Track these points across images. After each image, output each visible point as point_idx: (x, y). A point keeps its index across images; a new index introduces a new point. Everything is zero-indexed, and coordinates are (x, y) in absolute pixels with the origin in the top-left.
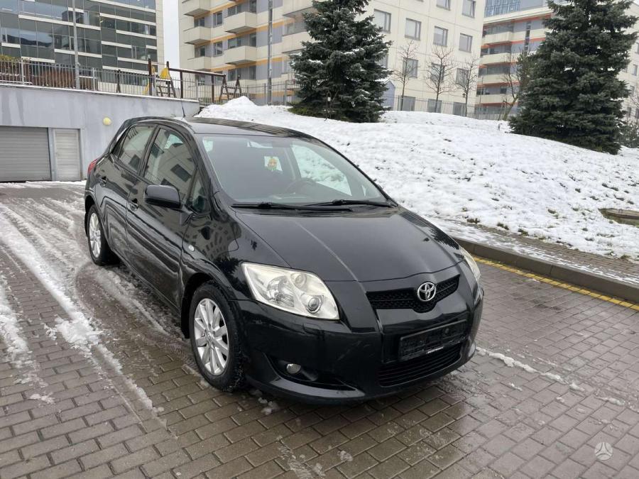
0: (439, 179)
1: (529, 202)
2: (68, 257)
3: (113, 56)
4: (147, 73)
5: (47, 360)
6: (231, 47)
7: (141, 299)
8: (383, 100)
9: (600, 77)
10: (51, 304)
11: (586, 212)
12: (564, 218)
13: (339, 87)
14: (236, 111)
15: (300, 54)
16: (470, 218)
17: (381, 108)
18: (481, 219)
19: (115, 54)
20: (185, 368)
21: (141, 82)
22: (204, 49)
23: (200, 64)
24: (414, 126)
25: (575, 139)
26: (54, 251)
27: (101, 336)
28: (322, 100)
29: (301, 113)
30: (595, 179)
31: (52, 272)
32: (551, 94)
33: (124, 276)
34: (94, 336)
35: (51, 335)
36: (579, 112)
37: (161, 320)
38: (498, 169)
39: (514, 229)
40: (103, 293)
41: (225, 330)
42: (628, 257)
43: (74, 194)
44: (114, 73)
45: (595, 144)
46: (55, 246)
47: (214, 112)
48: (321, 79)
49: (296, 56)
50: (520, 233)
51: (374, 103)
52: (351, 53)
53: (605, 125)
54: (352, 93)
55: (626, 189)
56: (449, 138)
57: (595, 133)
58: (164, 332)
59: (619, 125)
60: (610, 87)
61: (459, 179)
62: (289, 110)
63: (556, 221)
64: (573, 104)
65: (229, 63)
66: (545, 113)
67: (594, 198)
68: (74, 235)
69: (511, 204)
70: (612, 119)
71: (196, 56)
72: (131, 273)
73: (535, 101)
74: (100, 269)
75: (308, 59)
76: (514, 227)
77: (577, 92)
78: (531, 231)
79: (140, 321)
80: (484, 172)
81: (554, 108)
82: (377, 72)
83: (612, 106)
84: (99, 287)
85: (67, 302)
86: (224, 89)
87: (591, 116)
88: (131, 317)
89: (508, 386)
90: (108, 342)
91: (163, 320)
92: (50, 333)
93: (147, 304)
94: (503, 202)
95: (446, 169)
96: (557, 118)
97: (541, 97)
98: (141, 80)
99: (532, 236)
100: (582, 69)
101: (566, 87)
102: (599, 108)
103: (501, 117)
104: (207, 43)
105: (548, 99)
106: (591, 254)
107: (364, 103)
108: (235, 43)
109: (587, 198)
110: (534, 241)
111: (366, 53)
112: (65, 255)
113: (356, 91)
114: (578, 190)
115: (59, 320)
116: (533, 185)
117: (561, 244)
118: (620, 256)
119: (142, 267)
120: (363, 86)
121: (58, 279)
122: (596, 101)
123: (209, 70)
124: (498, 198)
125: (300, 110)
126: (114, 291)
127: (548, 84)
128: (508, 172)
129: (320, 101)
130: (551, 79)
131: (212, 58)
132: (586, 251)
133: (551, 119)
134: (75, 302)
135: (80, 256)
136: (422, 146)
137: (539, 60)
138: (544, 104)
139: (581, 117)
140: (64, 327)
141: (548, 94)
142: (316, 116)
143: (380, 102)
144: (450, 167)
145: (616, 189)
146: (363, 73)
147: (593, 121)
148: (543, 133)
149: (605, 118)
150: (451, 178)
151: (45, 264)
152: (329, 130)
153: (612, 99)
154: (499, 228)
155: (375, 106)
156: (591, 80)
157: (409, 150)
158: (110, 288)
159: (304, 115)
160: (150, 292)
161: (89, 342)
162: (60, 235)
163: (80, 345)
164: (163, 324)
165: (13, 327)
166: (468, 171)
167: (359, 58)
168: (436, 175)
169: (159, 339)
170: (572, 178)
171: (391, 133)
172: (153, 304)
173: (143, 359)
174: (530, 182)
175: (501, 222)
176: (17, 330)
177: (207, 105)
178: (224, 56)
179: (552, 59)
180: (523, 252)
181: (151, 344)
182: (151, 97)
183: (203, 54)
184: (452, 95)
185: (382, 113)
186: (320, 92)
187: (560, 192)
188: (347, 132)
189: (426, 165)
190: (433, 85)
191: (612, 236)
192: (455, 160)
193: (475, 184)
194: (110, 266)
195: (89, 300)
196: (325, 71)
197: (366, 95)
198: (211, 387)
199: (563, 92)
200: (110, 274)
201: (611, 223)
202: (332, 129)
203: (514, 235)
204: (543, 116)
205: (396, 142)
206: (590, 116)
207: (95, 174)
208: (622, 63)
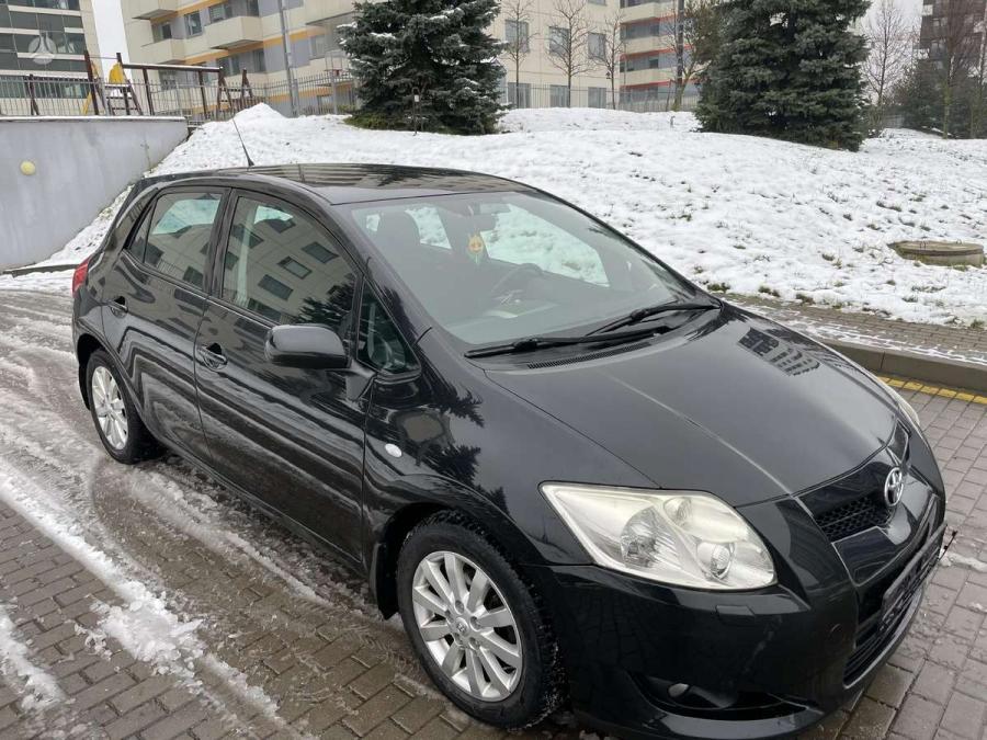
0: (640, 221)
1: (790, 246)
2: (55, 452)
3: (9, 51)
4: (85, 76)
5: (112, 714)
6: (217, 20)
7: (241, 529)
8: (499, 93)
9: (828, 31)
10: (68, 570)
11: (876, 252)
12: (849, 266)
13: (427, 76)
14: (254, 129)
15: (354, 25)
16: (711, 283)
17: (498, 107)
18: (731, 283)
19: (12, 47)
20: (402, 683)
21: (64, 93)
22: (168, 26)
23: (164, 52)
24: (573, 135)
25: (799, 132)
26: (22, 441)
27: (200, 633)
28: (401, 100)
29: (369, 126)
30: (865, 196)
31: (40, 492)
32: (757, 64)
33: (185, 480)
34: (187, 637)
35: (98, 648)
36: (801, 90)
37: (301, 573)
38: (727, 195)
39: (789, 295)
40: (161, 527)
41: (505, 616)
42: (982, 323)
43: (6, 310)
44: (23, 81)
45: (828, 137)
46: (18, 430)
47: (214, 134)
48: (394, 64)
49: (349, 29)
50: (800, 301)
51: (487, 100)
52: (442, 17)
53: (841, 107)
54: (449, 86)
55: (910, 207)
56: (636, 150)
57: (826, 121)
58: (320, 600)
59: (860, 104)
60: (844, 48)
61: (673, 218)
62: (348, 122)
63: (841, 273)
64: (789, 77)
65: (217, 48)
66: (751, 96)
67: (872, 227)
68: (46, 400)
69: (768, 252)
70: (850, 95)
71: (156, 40)
72: (194, 472)
73: (734, 77)
74: (130, 471)
75: (370, 31)
76: (788, 291)
77: (795, 58)
78: (817, 296)
79: (260, 581)
80: (710, 203)
81: (764, 86)
82: (486, 48)
83: (849, 77)
84: (147, 515)
85: (99, 562)
86: (224, 93)
87: (821, 94)
88: (237, 573)
89: (972, 610)
90: (221, 645)
91: (304, 571)
92: (93, 643)
93: (254, 537)
94: (753, 249)
95: (650, 204)
96: (770, 101)
97: (743, 70)
98: (63, 87)
99: (820, 303)
100: (801, 22)
101: (780, 51)
102: (831, 79)
103: (670, 106)
104: (173, 15)
105: (756, 73)
106: (925, 324)
107: (471, 101)
108: (221, 12)
109: (866, 229)
110: (828, 312)
111: (465, 17)
112: (48, 448)
113: (456, 81)
114: (848, 217)
115: (99, 607)
116: (785, 216)
117: (871, 313)
118: (969, 323)
119: (218, 458)
120: (467, 72)
121: (57, 507)
122: (826, 70)
123: (183, 62)
124: (745, 245)
125: (366, 120)
126: (178, 517)
127: (752, 49)
128: (743, 198)
129: (400, 103)
130: (757, 40)
131: (185, 41)
132: (916, 321)
133: (761, 104)
134: (111, 554)
135: (79, 448)
136: (597, 168)
137: (736, 10)
138: (750, 82)
139: (805, 97)
140: (117, 624)
141: (753, 65)
142: (395, 129)
143: (494, 96)
144: (654, 200)
145: (898, 209)
146: (462, 51)
147: (824, 102)
148: (749, 127)
149: (840, 95)
150: (659, 218)
151: (17, 474)
152: (429, 152)
153: (847, 66)
154: (764, 295)
155: (487, 105)
156: (817, 37)
157: (577, 176)
158: (169, 512)
159: (375, 128)
160: (249, 509)
161: (184, 655)
162: (21, 404)
163: (166, 664)
164: (309, 580)
165: (12, 642)
166: (682, 203)
167: (453, 26)
168: (635, 215)
169: (317, 617)
170: (833, 198)
171: (539, 150)
172: (268, 535)
173: (309, 675)
174: (780, 212)
175: (766, 285)
176: (21, 648)
177: (199, 124)
178: (204, 36)
179: (755, 7)
180: (825, 334)
181: (308, 635)
182: (96, 117)
183: (167, 34)
184: (594, 76)
185: (501, 115)
186: (396, 87)
187: (823, 223)
188: (463, 153)
189: (613, 200)
190: (560, 62)
191: (934, 289)
192: (656, 186)
193: (700, 225)
194: (150, 462)
195: (139, 547)
196: (400, 51)
197: (473, 87)
198: (475, 723)
199: (775, 60)
200: (156, 479)
201: (917, 265)
202: (436, 149)
203: (793, 306)
204: (749, 101)
205: (552, 163)
206: (819, 95)
207: (89, 288)
208: (860, 7)
